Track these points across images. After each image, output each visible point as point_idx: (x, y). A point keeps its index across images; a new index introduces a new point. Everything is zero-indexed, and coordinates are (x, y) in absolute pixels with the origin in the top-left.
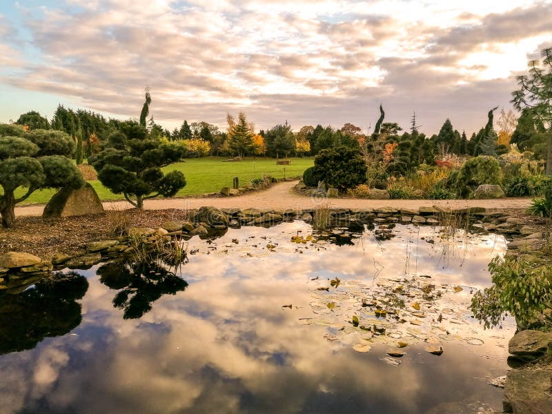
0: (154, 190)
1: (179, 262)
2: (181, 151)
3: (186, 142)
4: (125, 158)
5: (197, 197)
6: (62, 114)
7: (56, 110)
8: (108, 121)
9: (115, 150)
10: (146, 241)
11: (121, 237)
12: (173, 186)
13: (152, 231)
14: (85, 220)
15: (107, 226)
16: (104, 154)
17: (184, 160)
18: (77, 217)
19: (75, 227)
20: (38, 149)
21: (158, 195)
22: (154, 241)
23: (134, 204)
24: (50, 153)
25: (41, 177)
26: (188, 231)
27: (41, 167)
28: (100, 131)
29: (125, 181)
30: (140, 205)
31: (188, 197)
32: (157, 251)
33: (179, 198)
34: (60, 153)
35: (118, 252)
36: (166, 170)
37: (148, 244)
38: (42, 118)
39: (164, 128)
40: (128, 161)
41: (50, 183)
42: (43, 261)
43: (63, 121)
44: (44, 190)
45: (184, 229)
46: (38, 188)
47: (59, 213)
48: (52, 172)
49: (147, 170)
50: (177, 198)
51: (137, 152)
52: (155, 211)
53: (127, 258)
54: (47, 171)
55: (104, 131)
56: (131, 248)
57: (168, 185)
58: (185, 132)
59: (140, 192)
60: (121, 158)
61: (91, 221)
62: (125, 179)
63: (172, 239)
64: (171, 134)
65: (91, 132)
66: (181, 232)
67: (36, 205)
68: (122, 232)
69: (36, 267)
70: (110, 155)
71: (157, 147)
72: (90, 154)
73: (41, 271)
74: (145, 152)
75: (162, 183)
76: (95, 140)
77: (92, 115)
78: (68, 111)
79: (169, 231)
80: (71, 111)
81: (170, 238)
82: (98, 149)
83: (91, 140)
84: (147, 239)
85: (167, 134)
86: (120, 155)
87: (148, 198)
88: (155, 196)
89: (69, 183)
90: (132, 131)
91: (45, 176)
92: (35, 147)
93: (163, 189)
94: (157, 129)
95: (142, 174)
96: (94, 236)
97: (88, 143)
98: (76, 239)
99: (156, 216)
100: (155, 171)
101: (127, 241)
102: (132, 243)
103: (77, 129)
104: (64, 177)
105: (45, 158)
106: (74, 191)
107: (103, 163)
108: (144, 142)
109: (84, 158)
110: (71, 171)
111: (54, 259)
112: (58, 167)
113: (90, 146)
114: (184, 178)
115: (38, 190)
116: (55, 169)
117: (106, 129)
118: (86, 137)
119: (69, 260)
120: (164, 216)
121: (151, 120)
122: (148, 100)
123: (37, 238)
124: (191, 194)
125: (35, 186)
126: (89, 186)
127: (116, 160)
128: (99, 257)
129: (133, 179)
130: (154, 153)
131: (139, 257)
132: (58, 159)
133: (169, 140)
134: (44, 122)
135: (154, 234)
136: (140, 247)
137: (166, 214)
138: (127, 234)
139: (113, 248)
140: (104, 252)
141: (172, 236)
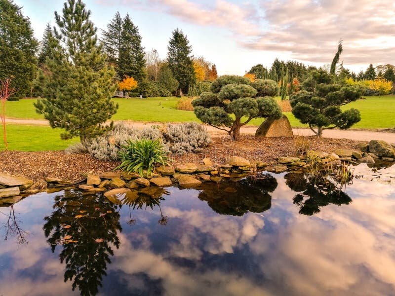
0: (332, 123)
1: (344, 183)
2: (360, 92)
3: (370, 82)
4: (313, 98)
5: (370, 131)
6: (277, 65)
7: (273, 62)
8: (307, 68)
9: (307, 92)
10: (320, 161)
11: (302, 156)
12: (349, 121)
13: (325, 154)
14: (280, 141)
15: (293, 146)
16: (298, 95)
17: (365, 97)
18: (276, 138)
19: (273, 145)
20: (257, 92)
21: (335, 127)
22: (326, 163)
23: (316, 133)
24: (264, 95)
25: (256, 111)
26: (357, 159)
27: (257, 104)
28: (301, 76)
29: (311, 115)
30: (319, 133)
31: (362, 130)
32: (327, 171)
33: (354, 130)
34: (270, 95)
35: (299, 166)
36: (344, 108)
37: (321, 164)
38: (264, 69)
39: (351, 72)
40: (315, 101)
41: (261, 115)
42: (251, 165)
43: (277, 70)
44: (258, 118)
45: (353, 157)
46: (254, 117)
47: (265, 134)
48: (263, 108)
49: (328, 107)
50: (352, 130)
51: (322, 94)
52: (331, 139)
53: (304, 171)
54: (260, 107)
55: (303, 75)
56: (308, 165)
57: (345, 120)
58: (370, 74)
59: (321, 124)
60: (310, 98)
61: (284, 141)
62: (311, 113)
63: (342, 163)
64: (357, 76)
65: (294, 76)
66: (350, 158)
67: (253, 127)
68: (303, 152)
69: (247, 167)
70: (302, 96)
71: (339, 89)
72: (291, 93)
73: (250, 170)
74: (329, 94)
75: (340, 118)
76: (296, 83)
77: (296, 64)
78: (281, 62)
79: (340, 156)
80: (283, 62)
81: (340, 162)
82: (297, 89)
83: (294, 83)
84: (321, 160)
85: (353, 76)
86: (310, 96)
87: (327, 129)
88: (333, 128)
89: (272, 115)
90: (321, 77)
91: (258, 110)
92: (255, 91)
93: (340, 122)
94: (345, 73)
95: (324, 110)
96: (284, 153)
97: (291, 84)
98: (273, 153)
99: (331, 144)
100: (335, 109)
101: (306, 160)
102: (309, 162)
103: (285, 75)
104: (270, 111)
105: (260, 98)
106: (276, 120)
107: (296, 102)
108: (329, 86)
109: (287, 95)
110: (275, 107)
111: (258, 164)
112: (267, 104)
113: (292, 87)
114: (359, 115)
115: (254, 119)
116: (265, 105)
117: (305, 74)
118: (290, 80)
119: (266, 166)
120: (338, 144)
121: (341, 65)
122: (340, 50)
123: (250, 149)
124: (365, 128)
125: (252, 116)
126: (285, 117)
127: (306, 100)
128: (285, 167)
129: (317, 114)
130: (336, 94)
131: (312, 173)
132: (267, 99)
133: (354, 81)
134: (265, 71)
135: (328, 157)
136: (314, 166)
137: (339, 143)
138: (306, 155)
139: (295, 163)
140: (289, 165)
141: (342, 161)
